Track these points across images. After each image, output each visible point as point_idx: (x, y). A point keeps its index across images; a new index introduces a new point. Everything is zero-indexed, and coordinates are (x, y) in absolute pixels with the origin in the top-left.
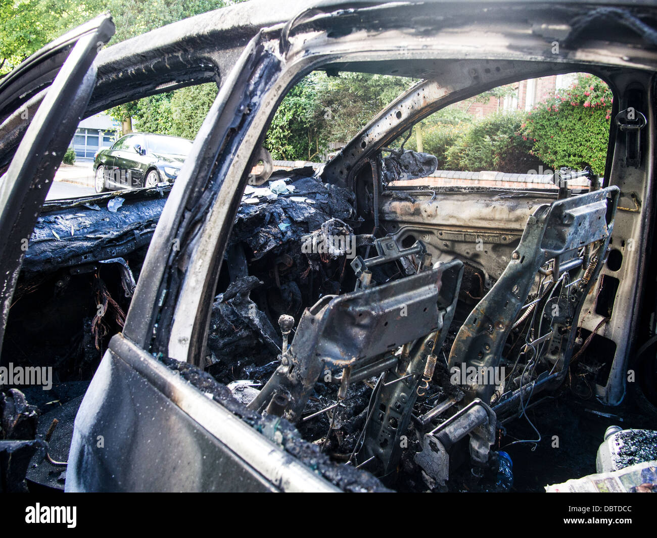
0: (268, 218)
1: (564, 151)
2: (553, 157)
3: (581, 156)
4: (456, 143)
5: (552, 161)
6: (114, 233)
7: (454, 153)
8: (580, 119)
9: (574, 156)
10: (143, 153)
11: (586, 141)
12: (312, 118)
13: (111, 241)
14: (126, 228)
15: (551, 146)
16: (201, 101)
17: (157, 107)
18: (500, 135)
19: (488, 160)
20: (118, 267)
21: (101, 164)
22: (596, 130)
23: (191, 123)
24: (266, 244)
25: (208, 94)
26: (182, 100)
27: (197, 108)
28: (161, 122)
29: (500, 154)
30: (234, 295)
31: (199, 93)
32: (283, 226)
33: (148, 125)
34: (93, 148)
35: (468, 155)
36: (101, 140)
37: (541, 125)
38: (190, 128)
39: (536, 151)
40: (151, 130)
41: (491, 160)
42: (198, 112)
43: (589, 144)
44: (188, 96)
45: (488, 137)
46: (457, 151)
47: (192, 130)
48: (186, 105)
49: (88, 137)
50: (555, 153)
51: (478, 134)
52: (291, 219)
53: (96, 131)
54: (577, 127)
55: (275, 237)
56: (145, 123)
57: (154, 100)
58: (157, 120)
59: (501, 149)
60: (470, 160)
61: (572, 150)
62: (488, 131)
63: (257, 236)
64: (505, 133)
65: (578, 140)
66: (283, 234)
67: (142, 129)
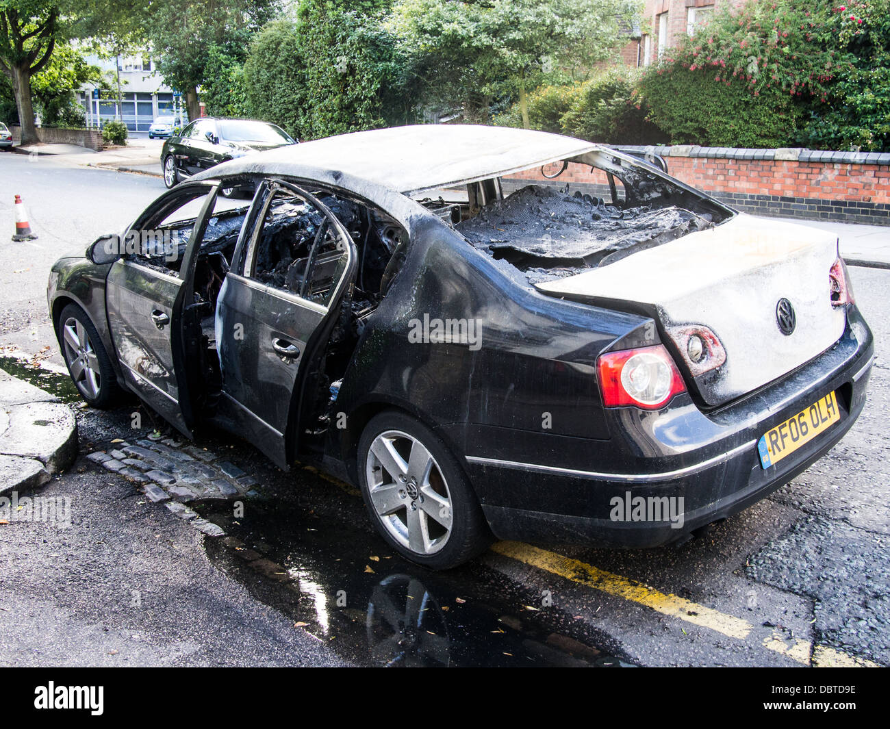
0: (300, 225)
1: (680, 116)
2: (670, 124)
3: (697, 121)
4: (572, 107)
5: (670, 128)
6: (214, 238)
7: (569, 120)
8: (695, 80)
9: (691, 121)
10: (216, 141)
11: (702, 104)
12: (404, 86)
13: (214, 242)
14: (221, 235)
15: (667, 112)
16: (278, 69)
17: (228, 74)
18: (617, 99)
19: (605, 127)
20: (218, 258)
21: (170, 154)
22: (711, 91)
23: (268, 95)
24: (300, 240)
25: (286, 60)
26: (256, 67)
27: (274, 77)
28: (233, 92)
29: (616, 120)
30: (280, 269)
31: (275, 59)
32: (309, 229)
33: (217, 97)
34: (146, 118)
35: (583, 122)
36: (155, 106)
37: (655, 90)
38: (268, 101)
39: (651, 117)
40: (222, 103)
41: (607, 128)
42: (276, 82)
43: (704, 107)
44: (262, 62)
45: (602, 100)
46: (572, 117)
47: (269, 103)
48: (261, 72)
49: (138, 103)
50: (672, 119)
51: (594, 96)
52: (314, 224)
53: (148, 96)
54: (692, 89)
55: (305, 236)
56: (214, 94)
57: (223, 67)
58: (228, 90)
59: (617, 114)
60: (585, 128)
61: (689, 115)
62: (604, 94)
63: (294, 236)
64: (621, 95)
65: (694, 103)
66: (310, 233)
67: (211, 101)
